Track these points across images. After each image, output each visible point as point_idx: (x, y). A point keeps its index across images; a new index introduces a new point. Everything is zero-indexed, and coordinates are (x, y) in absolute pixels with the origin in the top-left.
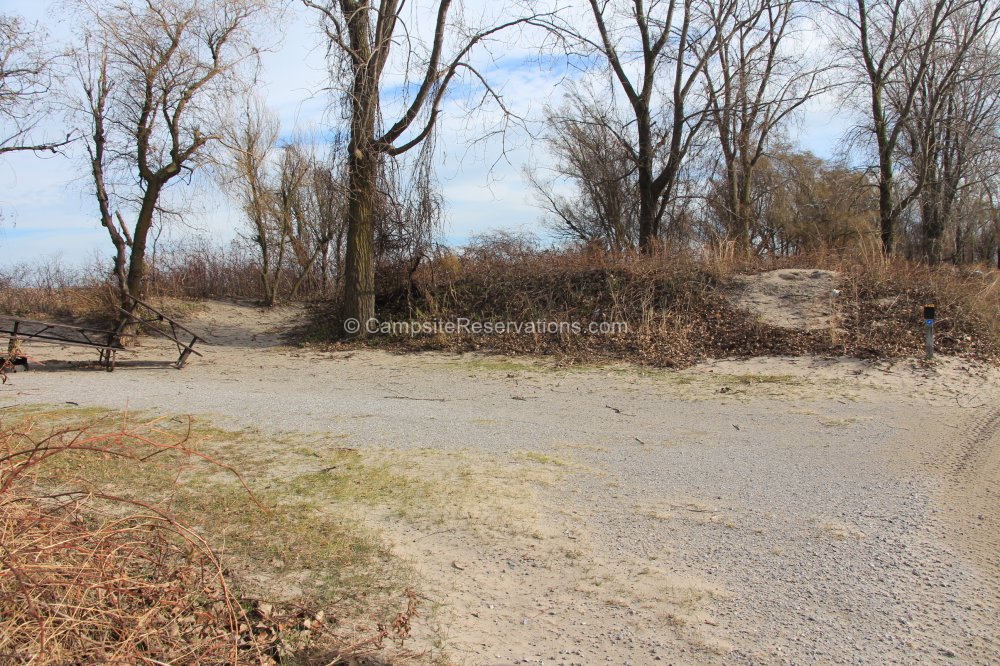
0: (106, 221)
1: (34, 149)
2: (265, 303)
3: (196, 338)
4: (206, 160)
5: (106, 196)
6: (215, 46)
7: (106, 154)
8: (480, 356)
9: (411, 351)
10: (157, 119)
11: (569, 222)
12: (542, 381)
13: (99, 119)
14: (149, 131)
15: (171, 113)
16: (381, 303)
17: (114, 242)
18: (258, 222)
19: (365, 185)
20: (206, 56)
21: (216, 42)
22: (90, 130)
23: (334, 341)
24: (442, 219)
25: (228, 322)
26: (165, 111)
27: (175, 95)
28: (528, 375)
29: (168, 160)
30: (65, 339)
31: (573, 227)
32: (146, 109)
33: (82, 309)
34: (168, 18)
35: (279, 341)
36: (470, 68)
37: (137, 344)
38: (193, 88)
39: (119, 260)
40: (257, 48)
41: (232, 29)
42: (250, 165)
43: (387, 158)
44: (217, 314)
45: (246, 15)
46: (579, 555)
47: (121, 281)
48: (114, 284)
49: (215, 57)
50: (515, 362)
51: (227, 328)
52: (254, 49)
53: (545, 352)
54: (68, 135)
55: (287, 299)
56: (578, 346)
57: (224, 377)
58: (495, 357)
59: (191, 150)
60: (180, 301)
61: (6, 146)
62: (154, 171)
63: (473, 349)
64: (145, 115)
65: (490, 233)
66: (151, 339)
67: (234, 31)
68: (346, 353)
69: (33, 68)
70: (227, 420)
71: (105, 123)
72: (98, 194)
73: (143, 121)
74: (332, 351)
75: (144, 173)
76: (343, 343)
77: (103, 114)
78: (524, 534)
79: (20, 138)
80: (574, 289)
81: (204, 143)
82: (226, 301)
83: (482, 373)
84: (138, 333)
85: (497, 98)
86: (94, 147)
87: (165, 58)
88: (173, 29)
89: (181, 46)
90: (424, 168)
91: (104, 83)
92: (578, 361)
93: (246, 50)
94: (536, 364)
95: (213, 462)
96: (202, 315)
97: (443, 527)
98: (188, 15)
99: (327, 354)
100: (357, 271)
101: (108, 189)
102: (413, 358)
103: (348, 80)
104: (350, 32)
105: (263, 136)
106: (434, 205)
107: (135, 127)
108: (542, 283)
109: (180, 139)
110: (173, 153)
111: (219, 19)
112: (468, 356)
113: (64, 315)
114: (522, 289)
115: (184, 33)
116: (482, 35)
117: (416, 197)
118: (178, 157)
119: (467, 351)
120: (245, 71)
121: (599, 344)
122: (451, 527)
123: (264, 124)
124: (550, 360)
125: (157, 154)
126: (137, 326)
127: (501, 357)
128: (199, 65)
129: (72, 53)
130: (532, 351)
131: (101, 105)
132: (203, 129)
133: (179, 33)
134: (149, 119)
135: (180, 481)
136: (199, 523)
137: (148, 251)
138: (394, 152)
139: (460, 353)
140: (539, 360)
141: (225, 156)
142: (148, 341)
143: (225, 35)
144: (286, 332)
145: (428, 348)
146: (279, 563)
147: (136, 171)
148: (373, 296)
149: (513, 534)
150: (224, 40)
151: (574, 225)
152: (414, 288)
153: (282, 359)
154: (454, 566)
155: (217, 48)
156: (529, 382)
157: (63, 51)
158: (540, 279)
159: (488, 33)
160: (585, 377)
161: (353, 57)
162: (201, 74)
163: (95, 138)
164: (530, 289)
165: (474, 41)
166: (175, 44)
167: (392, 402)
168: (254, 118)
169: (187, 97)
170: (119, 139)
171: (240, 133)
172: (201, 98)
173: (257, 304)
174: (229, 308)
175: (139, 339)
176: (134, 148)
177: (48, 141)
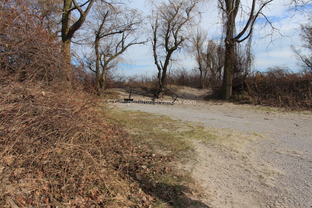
0: (156, 63)
1: (139, 43)
2: (200, 88)
3: (178, 96)
4: (184, 45)
5: (156, 56)
6: (188, 12)
7: (157, 44)
8: (261, 106)
9: (241, 104)
10: (171, 34)
11: (307, 64)
12: (277, 114)
13: (155, 35)
14: (169, 37)
15: (175, 32)
16: (234, 89)
17: (158, 69)
18: (199, 63)
19: (230, 52)
20: (185, 15)
21: (188, 11)
22: (153, 38)
23: (219, 99)
24: (254, 63)
25: (189, 92)
26: (173, 32)
27: (176, 26)
28: (273, 112)
29: (174, 45)
30: (144, 95)
31: (308, 66)
32: (168, 31)
33: (149, 87)
34: (175, 5)
35: (203, 99)
36: (262, 14)
37: (163, 98)
38: (181, 25)
39: (159, 74)
40: (200, 12)
41: (193, 7)
42: (198, 47)
43: (237, 43)
44: (187, 90)
45: (197, 3)
46: (247, 158)
47: (160, 80)
48: (158, 80)
49: (188, 15)
50: (271, 108)
51: (188, 94)
52: (199, 12)
53: (282, 106)
54: (148, 39)
55: (207, 86)
56: (294, 105)
57: (183, 107)
58: (266, 107)
59: (180, 42)
60: (176, 86)
61: (132, 43)
62: (170, 49)
63: (259, 104)
64: (168, 33)
65: (273, 67)
66: (167, 96)
67: (194, 7)
68: (221, 103)
69: (138, 22)
70: (175, 117)
71: (157, 35)
72: (154, 55)
73: (167, 34)
74: (218, 102)
75: (167, 49)
76: (221, 100)
77: (156, 33)
78: (234, 151)
79: (136, 41)
80: (296, 86)
81: (184, 40)
82: (189, 86)
83: (259, 111)
84: (163, 94)
85: (270, 23)
86: (153, 42)
87: (174, 17)
88: (177, 8)
89: (179, 13)
90: (249, 47)
91: (157, 24)
92: (293, 110)
93: (197, 13)
94: (278, 110)
95: (165, 126)
96: (182, 90)
97: (213, 147)
98: (181, 4)
99: (216, 103)
100: (227, 79)
101: (157, 54)
102: (241, 106)
103: (226, 20)
104: (226, 5)
105: (202, 38)
106: (252, 59)
107: (165, 36)
108: (286, 84)
109: (177, 39)
110: (175, 44)
111: (190, 4)
112: (258, 106)
113: (145, 89)
114: (279, 85)
115: (180, 9)
116: (266, 3)
117: (246, 56)
118: (176, 45)
119: (258, 104)
120: (197, 19)
121: (301, 105)
122: (215, 147)
123: (202, 34)
124: (283, 109)
125: (171, 44)
126: (163, 92)
127: (268, 107)
128: (183, 18)
129: (149, 17)
130: (278, 105)
131: (156, 30)
132: (184, 36)
133: (178, 9)
134: (169, 34)
135: (154, 129)
136: (152, 138)
137: (167, 71)
138: (239, 42)
139: (255, 105)
140: (280, 109)
141: (190, 44)
142: (166, 97)
143: (191, 9)
144: (205, 96)
145: (246, 103)
146: (165, 148)
147: (165, 49)
148: (232, 87)
149: (231, 151)
150: (191, 10)
151: (309, 65)
152: (245, 84)
153: (202, 104)
154: (210, 155)
155: (189, 13)
156: (273, 115)
157: (146, 17)
158: (286, 83)
159: (269, 2)
160: (292, 115)
161: (227, 13)
162: (184, 20)
163: (154, 40)
164: (282, 86)
165: (264, 5)
166: (177, 12)
167: (226, 117)
168: (199, 33)
169: (179, 27)
170: (161, 40)
171: (195, 37)
172: (183, 27)
173: (198, 88)
174: (190, 88)
175: (163, 96)
176: (164, 42)
177: (143, 41)
